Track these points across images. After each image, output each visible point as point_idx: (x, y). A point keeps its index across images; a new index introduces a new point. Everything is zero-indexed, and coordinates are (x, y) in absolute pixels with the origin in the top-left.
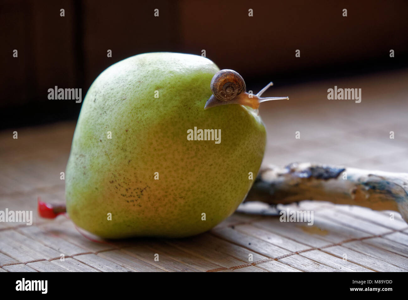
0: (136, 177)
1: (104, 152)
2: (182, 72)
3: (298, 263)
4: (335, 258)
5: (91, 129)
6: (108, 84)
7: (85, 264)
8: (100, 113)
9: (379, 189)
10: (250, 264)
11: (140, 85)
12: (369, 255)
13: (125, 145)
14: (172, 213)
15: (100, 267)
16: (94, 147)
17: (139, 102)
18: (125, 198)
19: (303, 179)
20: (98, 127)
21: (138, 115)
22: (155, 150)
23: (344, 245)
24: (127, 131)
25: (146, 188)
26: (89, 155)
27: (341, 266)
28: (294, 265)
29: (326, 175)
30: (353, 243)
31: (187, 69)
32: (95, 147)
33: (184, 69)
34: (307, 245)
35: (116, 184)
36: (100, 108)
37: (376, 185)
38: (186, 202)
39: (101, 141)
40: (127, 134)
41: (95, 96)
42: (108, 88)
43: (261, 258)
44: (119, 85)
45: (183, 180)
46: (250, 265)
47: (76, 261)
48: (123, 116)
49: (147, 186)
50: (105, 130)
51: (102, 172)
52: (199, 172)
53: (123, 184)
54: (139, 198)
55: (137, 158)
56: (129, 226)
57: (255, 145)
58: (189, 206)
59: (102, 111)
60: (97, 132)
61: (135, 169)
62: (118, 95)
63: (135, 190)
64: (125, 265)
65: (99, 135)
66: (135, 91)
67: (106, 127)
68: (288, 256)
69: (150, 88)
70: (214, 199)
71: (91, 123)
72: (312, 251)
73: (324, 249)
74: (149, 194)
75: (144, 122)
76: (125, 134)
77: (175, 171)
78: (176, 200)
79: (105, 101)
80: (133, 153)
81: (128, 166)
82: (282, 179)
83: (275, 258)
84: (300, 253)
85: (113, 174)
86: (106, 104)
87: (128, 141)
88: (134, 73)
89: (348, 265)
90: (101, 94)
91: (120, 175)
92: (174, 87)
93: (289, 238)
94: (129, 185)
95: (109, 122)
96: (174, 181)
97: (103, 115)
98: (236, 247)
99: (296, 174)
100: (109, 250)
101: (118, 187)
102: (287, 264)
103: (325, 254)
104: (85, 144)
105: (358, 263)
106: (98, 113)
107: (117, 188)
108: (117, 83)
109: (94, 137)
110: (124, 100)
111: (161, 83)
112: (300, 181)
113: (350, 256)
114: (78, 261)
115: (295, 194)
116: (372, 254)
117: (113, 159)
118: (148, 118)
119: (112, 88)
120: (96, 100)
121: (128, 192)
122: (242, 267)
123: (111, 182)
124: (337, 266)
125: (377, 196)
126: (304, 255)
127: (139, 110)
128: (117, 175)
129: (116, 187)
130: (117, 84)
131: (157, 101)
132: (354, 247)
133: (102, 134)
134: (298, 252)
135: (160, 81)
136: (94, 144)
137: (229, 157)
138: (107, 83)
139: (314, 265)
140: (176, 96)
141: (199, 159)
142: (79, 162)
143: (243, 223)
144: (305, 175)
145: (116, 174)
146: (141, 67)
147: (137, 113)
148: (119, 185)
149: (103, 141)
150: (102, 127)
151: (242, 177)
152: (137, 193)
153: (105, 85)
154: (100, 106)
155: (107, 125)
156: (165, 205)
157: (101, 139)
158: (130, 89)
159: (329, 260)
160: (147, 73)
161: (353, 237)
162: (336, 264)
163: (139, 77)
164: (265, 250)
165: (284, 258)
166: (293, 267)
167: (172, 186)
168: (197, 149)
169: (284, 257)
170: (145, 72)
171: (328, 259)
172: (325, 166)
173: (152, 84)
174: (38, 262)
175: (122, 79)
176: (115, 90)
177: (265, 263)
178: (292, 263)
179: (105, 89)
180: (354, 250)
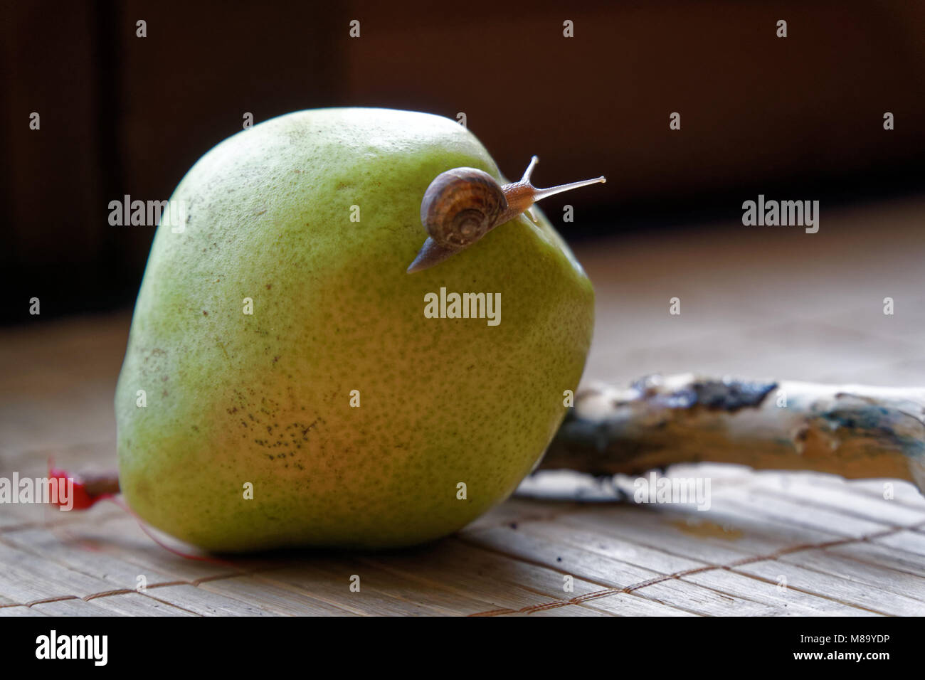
0: (291, 396)
1: (214, 339)
2: (397, 148)
3: (681, 596)
4: (769, 584)
5: (180, 286)
6: (220, 179)
7: (173, 605)
8: (203, 249)
9: (862, 427)
10: (568, 602)
11: (298, 178)
12: (848, 577)
13: (264, 321)
14: (377, 483)
15: (209, 610)
16: (188, 329)
17: (297, 219)
18: (265, 449)
19: (677, 410)
20: (197, 281)
21: (296, 249)
22: (338, 330)
23: (784, 557)
24: (269, 287)
25: (316, 422)
26: (178, 349)
27: (785, 601)
28: (672, 601)
29: (731, 400)
30: (805, 554)
31: (408, 143)
32: (191, 330)
33: (401, 142)
34: (695, 560)
35: (242, 415)
36: (203, 236)
37: (855, 417)
38: (412, 458)
39: (205, 313)
40: (270, 295)
41: (190, 208)
42: (220, 190)
43: (591, 588)
44: (248, 182)
45: (403, 402)
46: (569, 604)
47: (151, 600)
48: (258, 252)
49: (319, 419)
50: (216, 288)
51: (208, 387)
52: (442, 384)
53: (260, 416)
54: (299, 447)
55: (295, 352)
56: (272, 518)
57: (571, 322)
58: (418, 466)
59: (208, 242)
60: (195, 293)
61: (290, 377)
62: (246, 203)
63: (289, 428)
64: (267, 606)
65: (201, 300)
66: (288, 193)
67: (218, 281)
68: (655, 583)
69: (324, 185)
70: (476, 450)
71: (181, 273)
72: (711, 572)
73: (737, 568)
74: (322, 439)
75: (311, 264)
76: (264, 295)
77: (385, 381)
78: (386, 453)
79: (214, 219)
80: (285, 339)
81: (272, 371)
82: (625, 413)
83: (623, 588)
84: (683, 575)
85: (235, 391)
86: (218, 227)
87: (271, 312)
88: (282, 152)
89: (801, 598)
90: (205, 202)
91: (252, 393)
92: (380, 183)
93: (651, 547)
94: (274, 416)
95: (225, 269)
96: (383, 405)
97: (208, 252)
98: (526, 566)
99: (659, 400)
100: (226, 577)
101: (248, 421)
102: (655, 600)
103: (743, 577)
104: (165, 324)
105: (825, 594)
106: (196, 247)
107: (246, 425)
108: (242, 175)
109: (189, 305)
110: (260, 214)
111: (348, 175)
112: (669, 415)
113: (803, 580)
114: (155, 599)
115: (658, 447)
116: (855, 576)
117: (237, 356)
118: (319, 256)
119: (231, 189)
120: (191, 218)
121: (271, 435)
122: (549, 608)
123: (232, 410)
124: (776, 600)
125: (859, 442)
126: (694, 581)
127: (298, 237)
128: (247, 396)
129: (244, 423)
130: (241, 178)
131: (340, 215)
132: (808, 561)
133: (207, 297)
134: (678, 575)
135: (347, 168)
136: (188, 323)
137: (511, 349)
138: (219, 177)
139: (720, 600)
140: (385, 203)
141: (442, 353)
142: (152, 367)
143: (535, 518)
144: (683, 402)
145: (243, 390)
146: (298, 137)
147: (293, 245)
148: (251, 417)
149: (211, 314)
150: (207, 281)
151: (540, 398)
152: (293, 435)
153: (213, 182)
154: (201, 231)
155: (219, 276)
156: (361, 465)
157: (207, 309)
158: (275, 188)
159: (755, 590)
160: (315, 151)
161: (801, 543)
162: (772, 597)
163: (295, 160)
164: (597, 571)
165: (645, 588)
166: (672, 607)
167: (377, 417)
168: (436, 328)
169: (645, 586)
170: (311, 149)
171: (750, 587)
172: (727, 379)
173: (327, 175)
174: (59, 602)
175: (254, 167)
176: (238, 193)
177: (601, 600)
178: (666, 596)
179: (213, 191)
180: (810, 569)
